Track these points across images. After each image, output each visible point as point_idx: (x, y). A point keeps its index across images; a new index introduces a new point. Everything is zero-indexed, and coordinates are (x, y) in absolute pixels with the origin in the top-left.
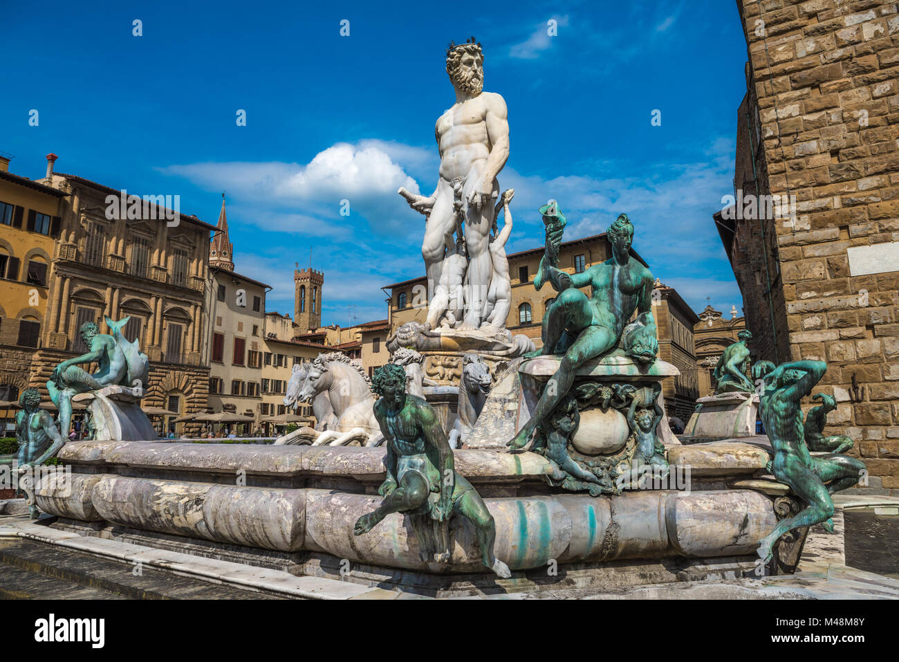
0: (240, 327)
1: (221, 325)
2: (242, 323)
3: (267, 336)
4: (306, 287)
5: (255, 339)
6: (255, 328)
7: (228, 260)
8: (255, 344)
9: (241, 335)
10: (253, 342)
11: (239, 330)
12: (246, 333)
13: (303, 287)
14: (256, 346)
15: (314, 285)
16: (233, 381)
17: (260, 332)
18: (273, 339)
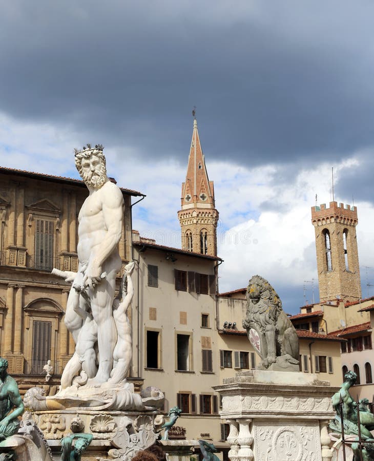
0: (183, 319)
1: (155, 319)
2: (185, 313)
3: (221, 327)
4: (331, 231)
5: (206, 333)
6: (205, 317)
7: (209, 206)
8: (206, 341)
9: (184, 330)
10: (203, 338)
11: (181, 323)
12: (192, 327)
13: (326, 232)
14: (209, 343)
15: (343, 227)
16: (179, 395)
17: (211, 322)
18: (231, 330)
